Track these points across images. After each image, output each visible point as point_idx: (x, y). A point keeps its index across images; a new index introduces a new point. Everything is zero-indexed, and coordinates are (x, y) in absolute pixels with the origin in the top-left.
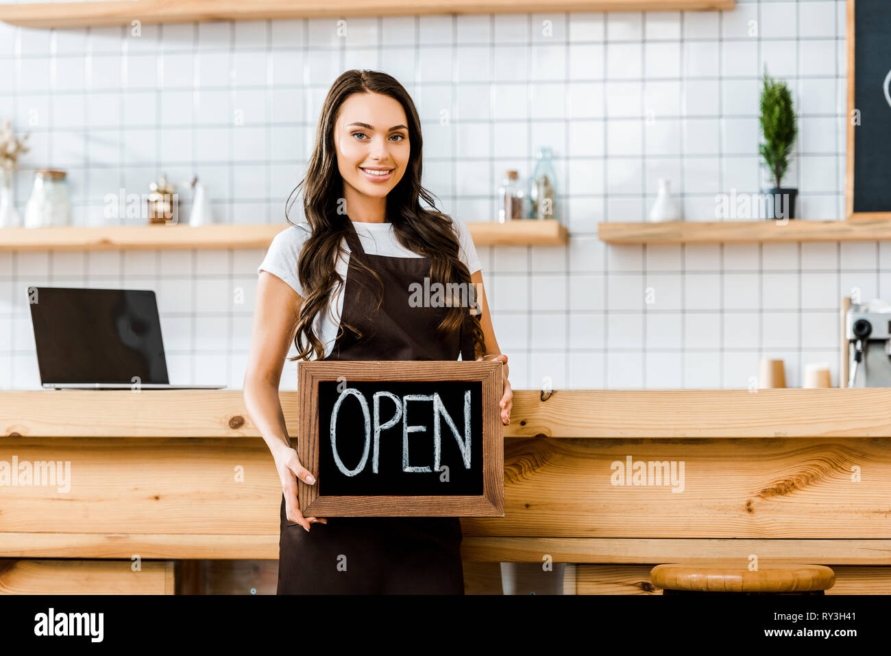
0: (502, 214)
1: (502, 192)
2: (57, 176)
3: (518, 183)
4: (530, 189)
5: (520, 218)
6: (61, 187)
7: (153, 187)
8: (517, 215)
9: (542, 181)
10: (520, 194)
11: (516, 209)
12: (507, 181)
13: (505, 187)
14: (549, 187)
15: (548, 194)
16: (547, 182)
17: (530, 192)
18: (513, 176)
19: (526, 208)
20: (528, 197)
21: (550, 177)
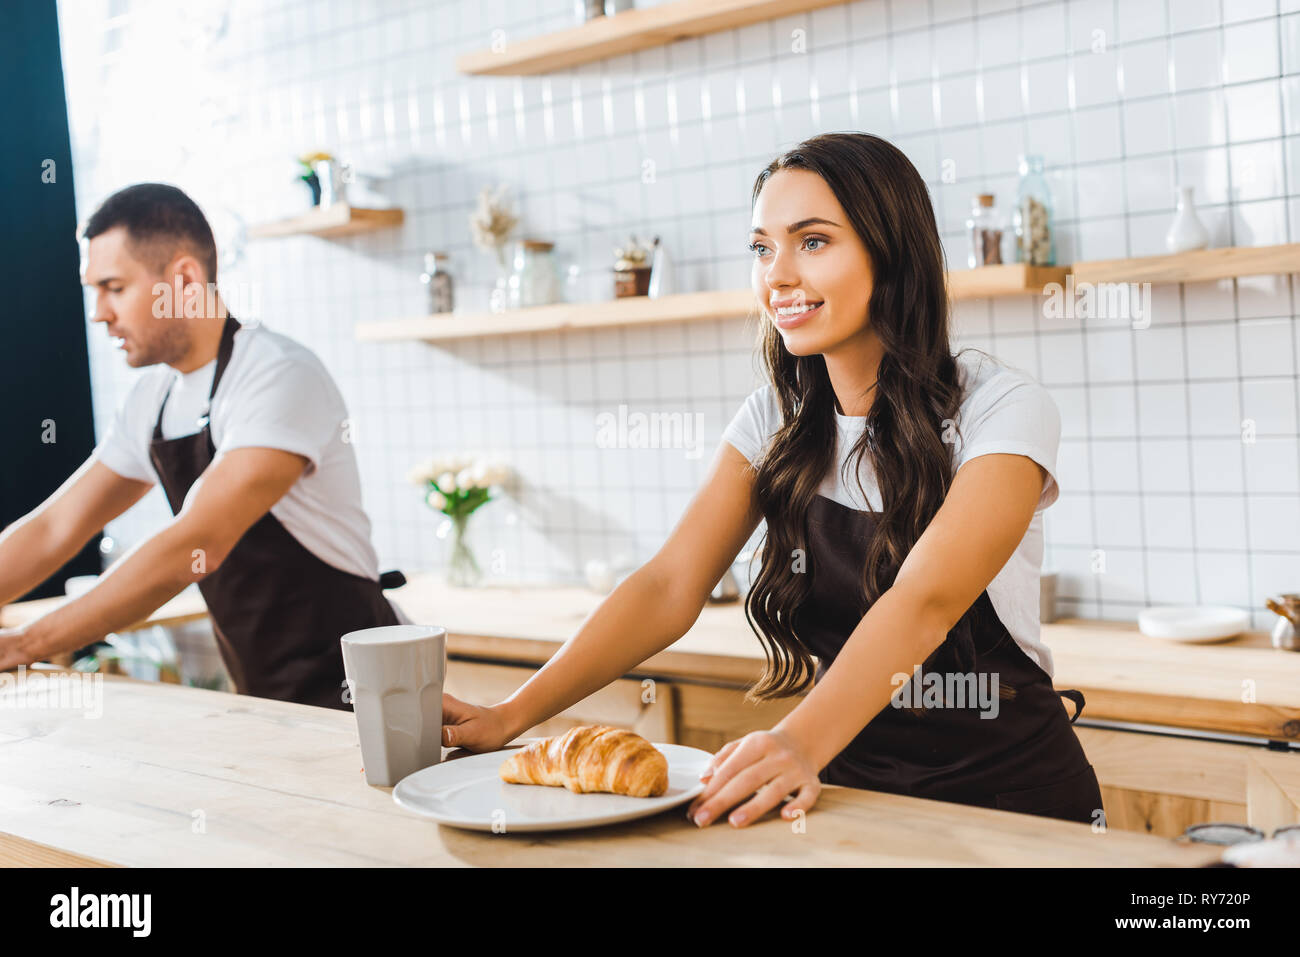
0: (973, 256)
1: (970, 224)
2: (541, 247)
3: (994, 212)
5: (999, 261)
6: (544, 260)
7: (619, 253)
8: (991, 255)
9: (1026, 205)
10: (999, 226)
11: (991, 248)
12: (977, 211)
13: (974, 219)
14: (1037, 212)
15: (1034, 223)
16: (1033, 206)
17: (1012, 223)
18: (988, 200)
19: (1007, 247)
20: (1012, 228)
21: (1039, 197)
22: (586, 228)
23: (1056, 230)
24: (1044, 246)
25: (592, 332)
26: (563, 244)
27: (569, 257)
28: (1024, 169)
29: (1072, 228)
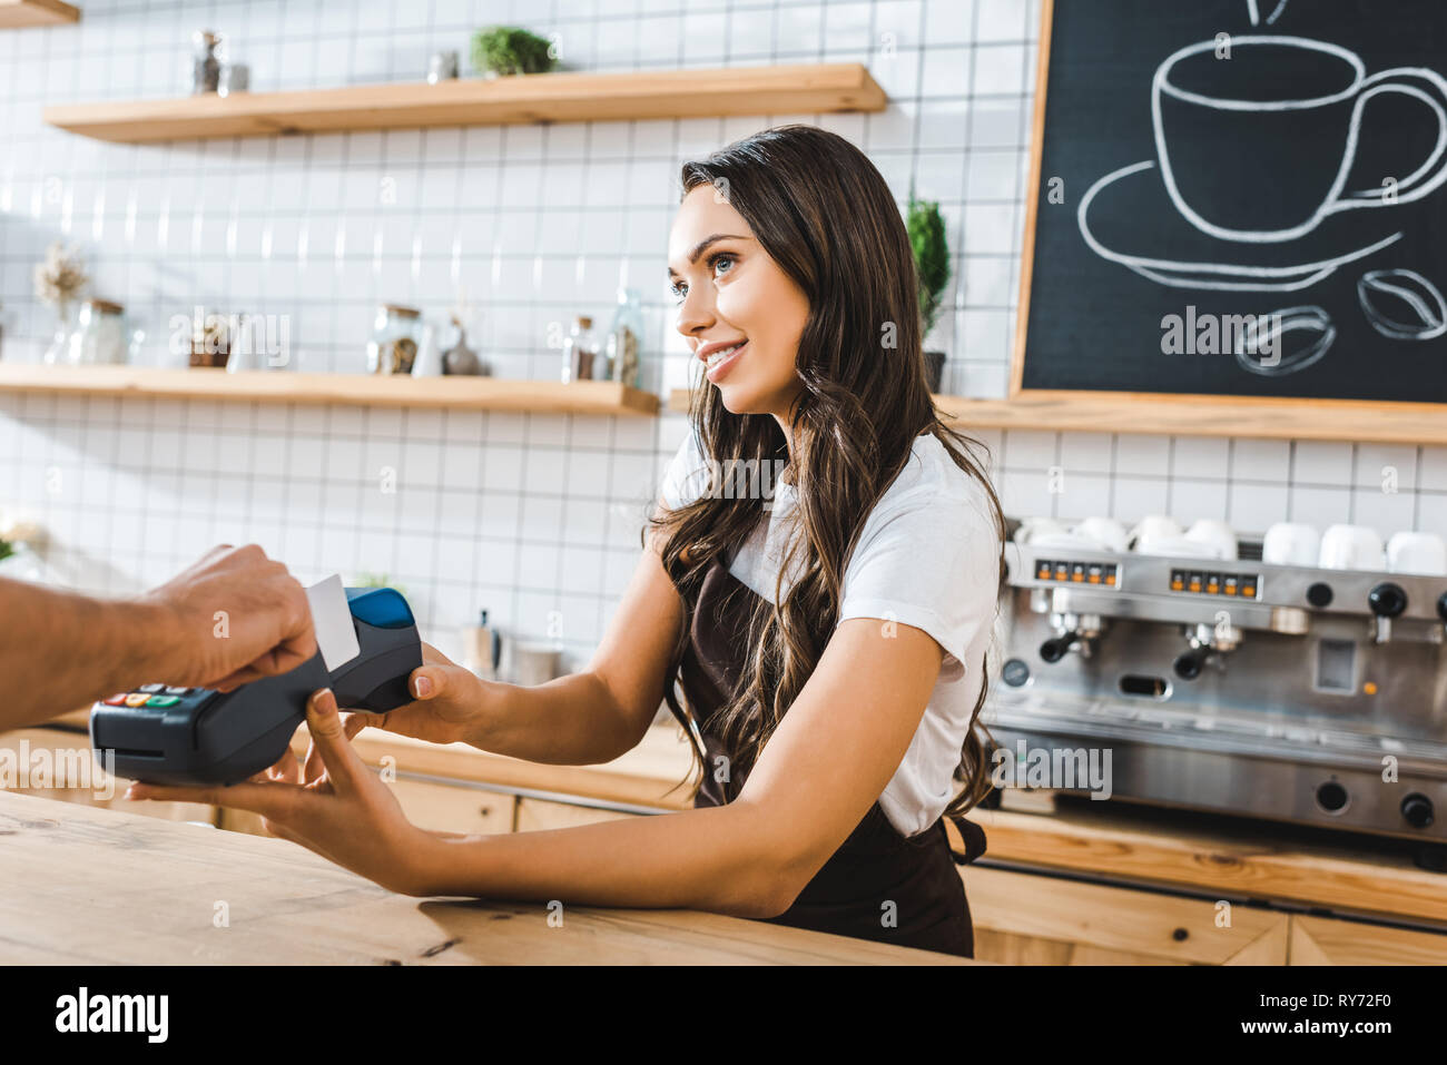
0: (567, 372)
1: (568, 344)
2: (110, 309)
3: (591, 334)
4: (606, 344)
5: (589, 377)
6: (111, 321)
8: (585, 373)
9: (622, 333)
10: (594, 348)
11: (585, 366)
12: (576, 329)
13: (572, 337)
14: (630, 340)
15: (627, 350)
16: (628, 334)
17: (606, 346)
18: (586, 323)
19: (599, 367)
20: (604, 353)
21: (634, 328)
22: (159, 299)
23: (645, 360)
24: (633, 373)
25: (152, 399)
26: (131, 311)
27: (137, 324)
28: (622, 299)
29: (656, 360)
